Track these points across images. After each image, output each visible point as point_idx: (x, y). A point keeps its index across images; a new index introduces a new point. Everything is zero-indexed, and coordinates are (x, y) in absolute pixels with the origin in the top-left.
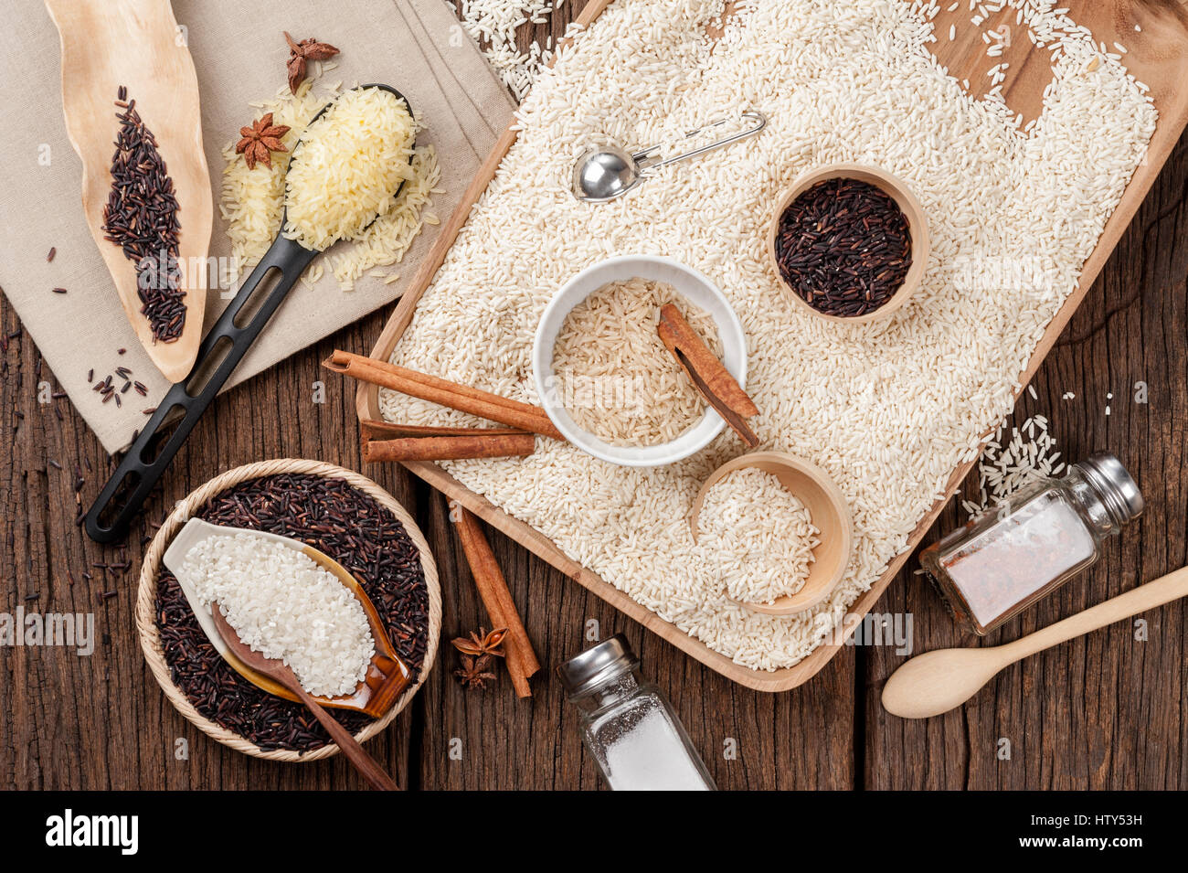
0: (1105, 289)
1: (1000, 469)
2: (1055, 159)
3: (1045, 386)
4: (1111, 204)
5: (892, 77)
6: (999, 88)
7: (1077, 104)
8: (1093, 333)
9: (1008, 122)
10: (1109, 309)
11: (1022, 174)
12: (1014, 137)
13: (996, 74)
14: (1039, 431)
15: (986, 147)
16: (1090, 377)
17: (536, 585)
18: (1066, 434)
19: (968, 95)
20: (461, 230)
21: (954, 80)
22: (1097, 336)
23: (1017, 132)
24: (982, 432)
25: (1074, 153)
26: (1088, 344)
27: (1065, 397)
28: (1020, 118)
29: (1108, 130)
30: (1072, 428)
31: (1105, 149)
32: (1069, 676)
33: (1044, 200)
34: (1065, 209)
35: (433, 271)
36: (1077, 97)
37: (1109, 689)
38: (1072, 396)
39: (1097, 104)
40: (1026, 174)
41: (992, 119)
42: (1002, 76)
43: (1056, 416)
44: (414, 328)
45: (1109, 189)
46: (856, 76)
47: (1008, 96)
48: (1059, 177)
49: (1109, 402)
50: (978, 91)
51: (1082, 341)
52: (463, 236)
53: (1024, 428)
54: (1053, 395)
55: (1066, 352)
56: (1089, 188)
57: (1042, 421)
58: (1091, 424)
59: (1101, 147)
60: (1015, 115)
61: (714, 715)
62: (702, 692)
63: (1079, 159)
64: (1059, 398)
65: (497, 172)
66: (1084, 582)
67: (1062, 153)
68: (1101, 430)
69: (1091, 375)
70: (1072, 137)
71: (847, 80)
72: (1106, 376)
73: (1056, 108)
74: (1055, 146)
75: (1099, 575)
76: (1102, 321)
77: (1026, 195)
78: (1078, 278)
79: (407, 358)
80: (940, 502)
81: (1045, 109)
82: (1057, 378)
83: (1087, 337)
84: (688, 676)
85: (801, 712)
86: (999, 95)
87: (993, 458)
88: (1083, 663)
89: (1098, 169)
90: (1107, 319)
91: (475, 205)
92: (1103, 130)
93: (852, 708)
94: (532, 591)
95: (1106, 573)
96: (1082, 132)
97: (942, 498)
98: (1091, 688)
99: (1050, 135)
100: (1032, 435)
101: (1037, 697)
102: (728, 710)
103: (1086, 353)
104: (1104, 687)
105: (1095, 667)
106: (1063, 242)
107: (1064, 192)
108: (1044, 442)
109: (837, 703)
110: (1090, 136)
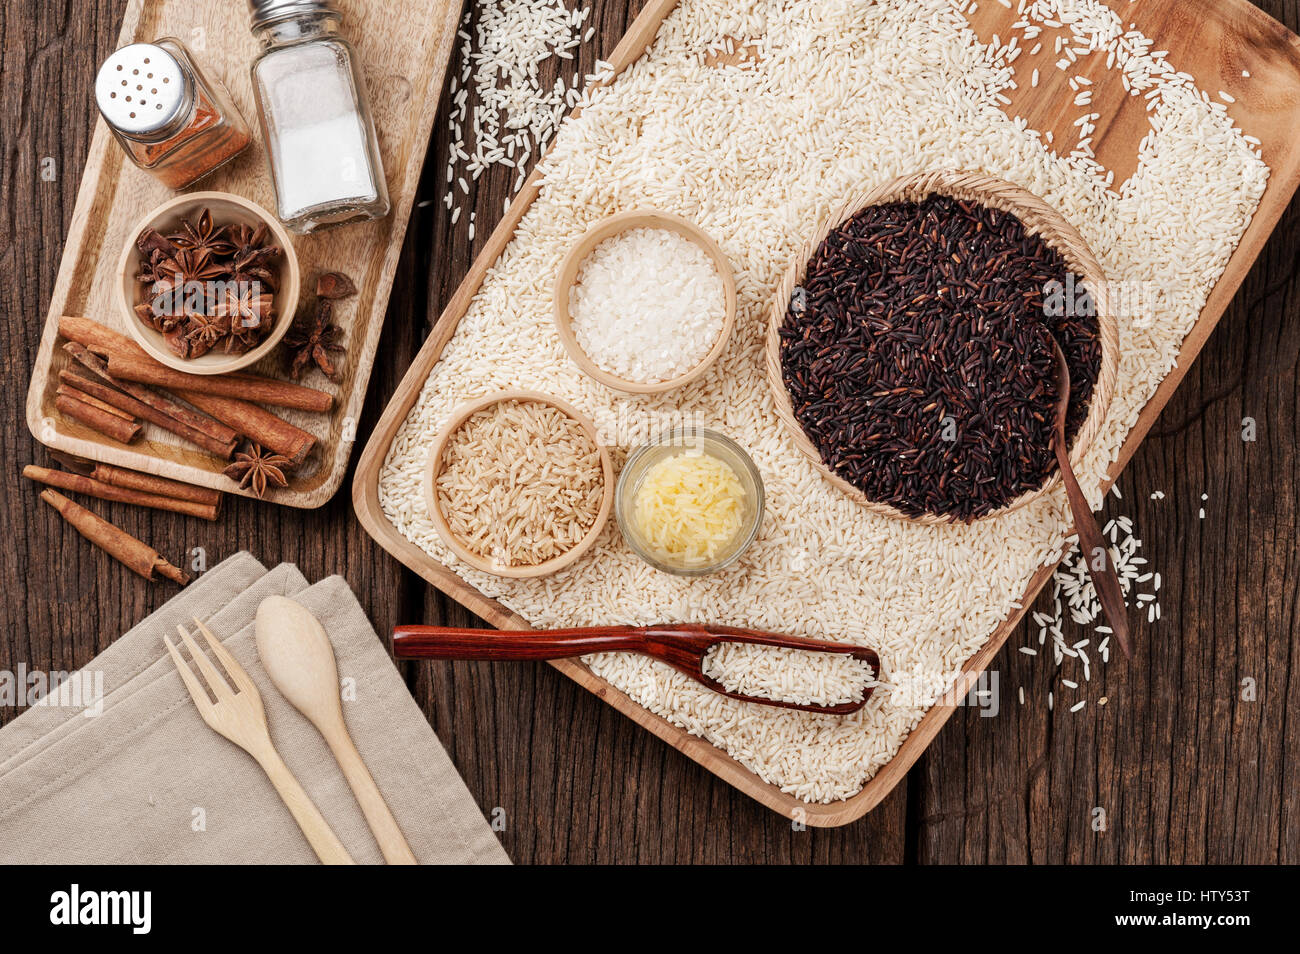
0: (1202, 374)
1: (1077, 577)
2: (1152, 222)
3: (1130, 483)
4: (1216, 272)
5: (962, 133)
6: (1089, 140)
7: (1177, 160)
8: (1186, 425)
9: (1097, 180)
10: (1205, 399)
11: (1114, 238)
12: (1103, 197)
13: (1085, 125)
14: (1122, 535)
15: (1071, 210)
16: (1182, 474)
17: (543, 697)
18: (1153, 539)
19: (1049, 151)
20: (475, 298)
21: (1034, 133)
22: (1191, 428)
23: (1108, 192)
24: (1066, 531)
25: (1173, 215)
26: (1181, 437)
27: (1154, 497)
28: (1110, 175)
29: (1212, 190)
30: (1161, 533)
31: (1208, 211)
32: (1151, 817)
33: (1139, 268)
34: (1163, 279)
35: (442, 344)
36: (1178, 151)
37: (1197, 834)
38: (1161, 495)
39: (1200, 160)
40: (1119, 238)
41: (1078, 179)
42: (1092, 127)
43: (1143, 519)
44: (419, 409)
45: (1213, 255)
46: (922, 132)
47: (1098, 149)
48: (1156, 242)
49: (1203, 504)
50: (1062, 146)
51: (1174, 433)
52: (477, 305)
53: (1106, 531)
54: (1139, 494)
55: (1156, 445)
56: (1189, 255)
57: (1126, 523)
58: (1182, 528)
59: (1204, 209)
60: (1105, 173)
61: (743, 851)
62: (730, 824)
63: (1178, 222)
64: (1147, 498)
65: (516, 232)
66: (1171, 709)
67: (1158, 215)
68: (1194, 535)
69: (1183, 474)
70: (1172, 197)
71: (911, 138)
72: (1201, 474)
73: (1153, 164)
74: (1152, 207)
75: (1188, 700)
76: (1198, 411)
77: (1118, 262)
78: (1176, 357)
79: (411, 443)
80: (1017, 610)
81: (1140, 165)
82: (1144, 475)
83: (1180, 430)
84: (715, 805)
85: (842, 850)
86: (1088, 149)
87: (1070, 564)
88: (1167, 802)
89: (1200, 233)
90: (1204, 408)
91: (490, 271)
92: (1206, 189)
93: (901, 847)
94: (538, 704)
95: (1196, 700)
96: (1182, 191)
97: (1019, 606)
98: (1176, 831)
99: (1146, 195)
100: (1114, 539)
101: (1114, 840)
102: (758, 846)
103: (1178, 446)
104: (1191, 830)
105: (1181, 807)
106: (1159, 316)
107: (1162, 259)
108: (1128, 547)
109: (884, 840)
110: (1192, 196)
